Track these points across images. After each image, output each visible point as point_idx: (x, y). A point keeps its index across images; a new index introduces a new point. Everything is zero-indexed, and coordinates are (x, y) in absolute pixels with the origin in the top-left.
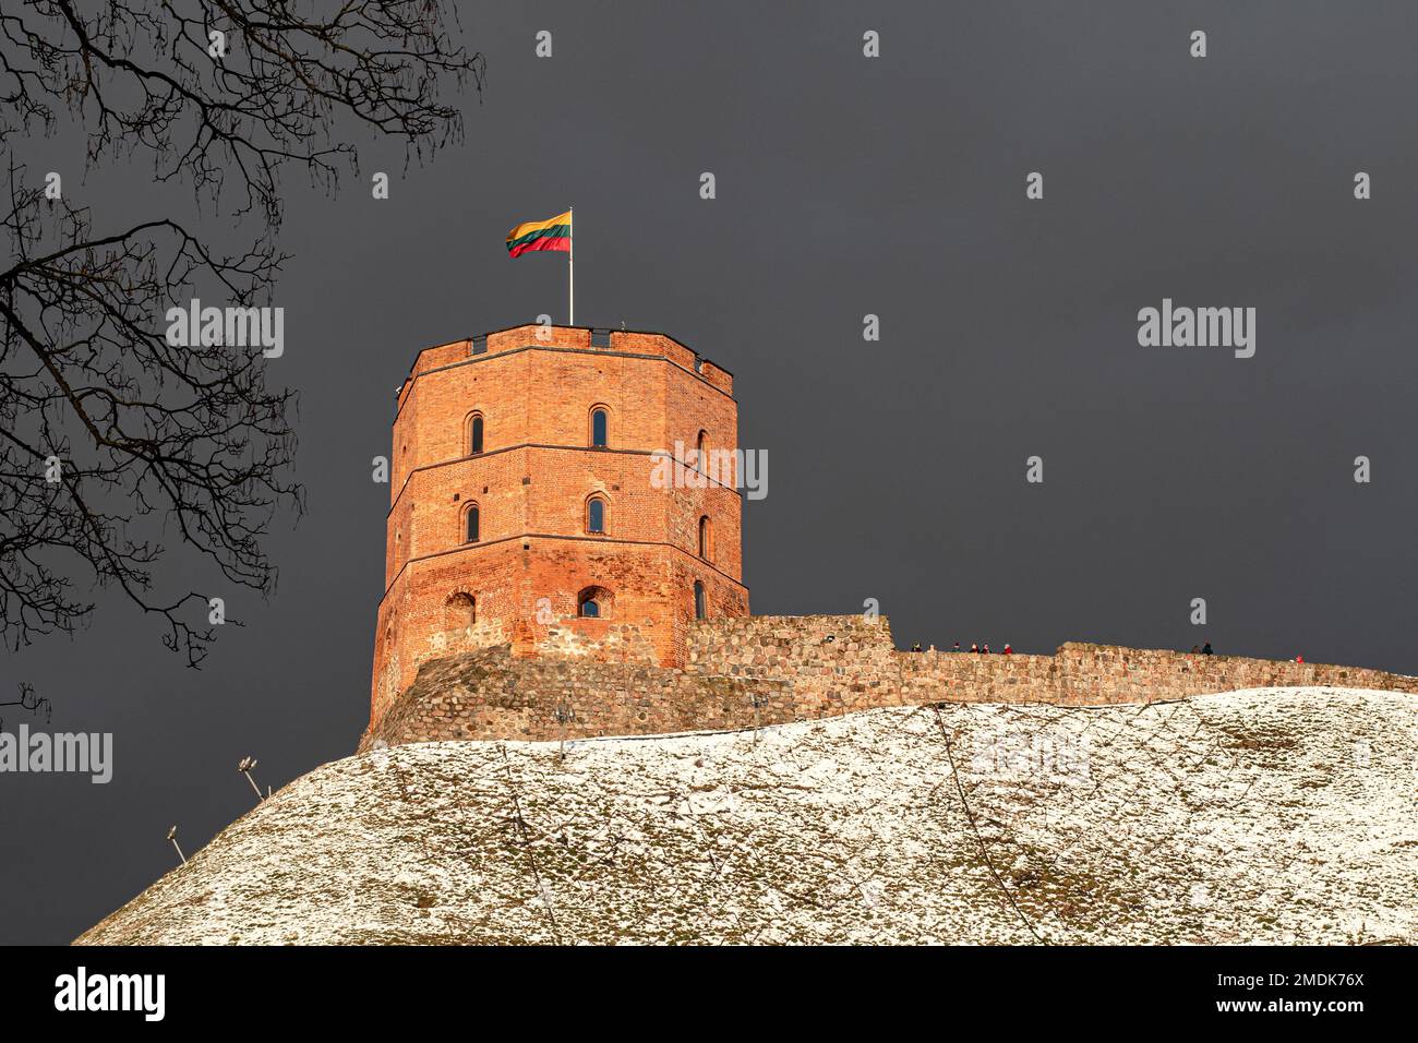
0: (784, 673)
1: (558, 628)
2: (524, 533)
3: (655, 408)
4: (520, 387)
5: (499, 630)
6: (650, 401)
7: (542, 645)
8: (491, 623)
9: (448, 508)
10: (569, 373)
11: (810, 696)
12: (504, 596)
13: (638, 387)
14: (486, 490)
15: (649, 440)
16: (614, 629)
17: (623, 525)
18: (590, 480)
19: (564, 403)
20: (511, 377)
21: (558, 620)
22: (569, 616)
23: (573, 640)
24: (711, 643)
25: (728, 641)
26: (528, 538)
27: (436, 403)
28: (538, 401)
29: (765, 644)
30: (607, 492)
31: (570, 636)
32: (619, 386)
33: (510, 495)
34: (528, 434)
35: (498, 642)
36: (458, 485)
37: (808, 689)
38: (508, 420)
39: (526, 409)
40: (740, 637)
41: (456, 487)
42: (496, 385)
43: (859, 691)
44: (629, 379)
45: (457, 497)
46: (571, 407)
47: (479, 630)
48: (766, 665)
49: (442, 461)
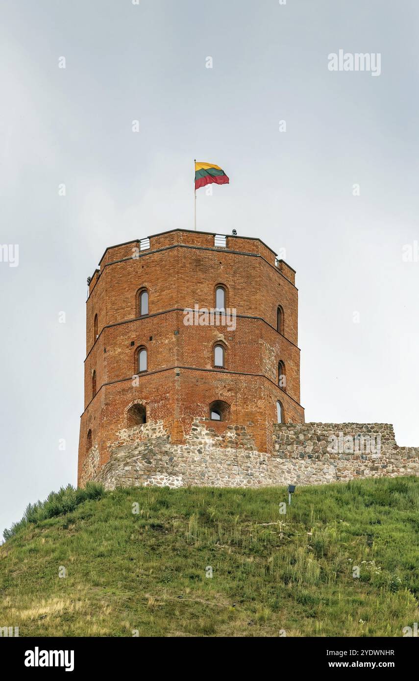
0: (331, 458)
1: (197, 426)
2: (176, 365)
3: (254, 287)
4: (171, 271)
5: (162, 427)
6: (251, 283)
7: (188, 437)
8: (156, 423)
9: (127, 351)
10: (202, 262)
11: (346, 473)
12: (164, 406)
13: (243, 274)
14: (151, 339)
15: (250, 308)
16: (230, 429)
17: (235, 362)
18: (215, 333)
19: (199, 283)
20: (166, 265)
21: (198, 421)
22: (204, 418)
23: (207, 434)
24: (287, 439)
25: (298, 437)
26: (179, 369)
27: (118, 283)
28: (183, 281)
29: (319, 440)
30: (225, 341)
31: (205, 432)
32: (232, 272)
33: (167, 341)
34: (177, 302)
35: (160, 434)
36: (133, 335)
37: (345, 469)
38: (164, 293)
39: (176, 285)
40: (305, 435)
41: (132, 337)
42: (155, 270)
43: (374, 470)
44: (238, 268)
45: (133, 344)
46: (203, 285)
47: (149, 427)
48: (320, 453)
49: (123, 320)
